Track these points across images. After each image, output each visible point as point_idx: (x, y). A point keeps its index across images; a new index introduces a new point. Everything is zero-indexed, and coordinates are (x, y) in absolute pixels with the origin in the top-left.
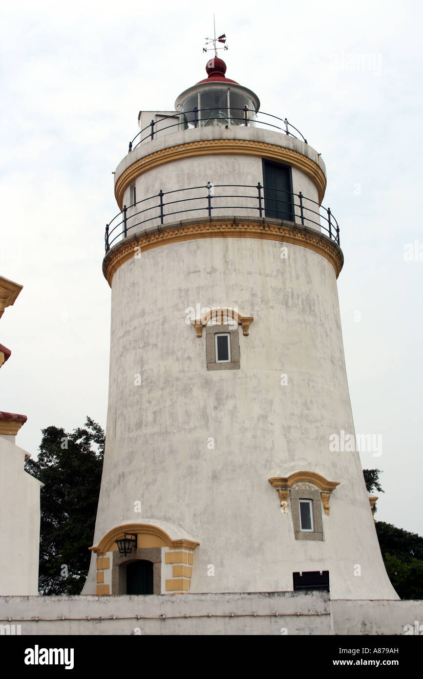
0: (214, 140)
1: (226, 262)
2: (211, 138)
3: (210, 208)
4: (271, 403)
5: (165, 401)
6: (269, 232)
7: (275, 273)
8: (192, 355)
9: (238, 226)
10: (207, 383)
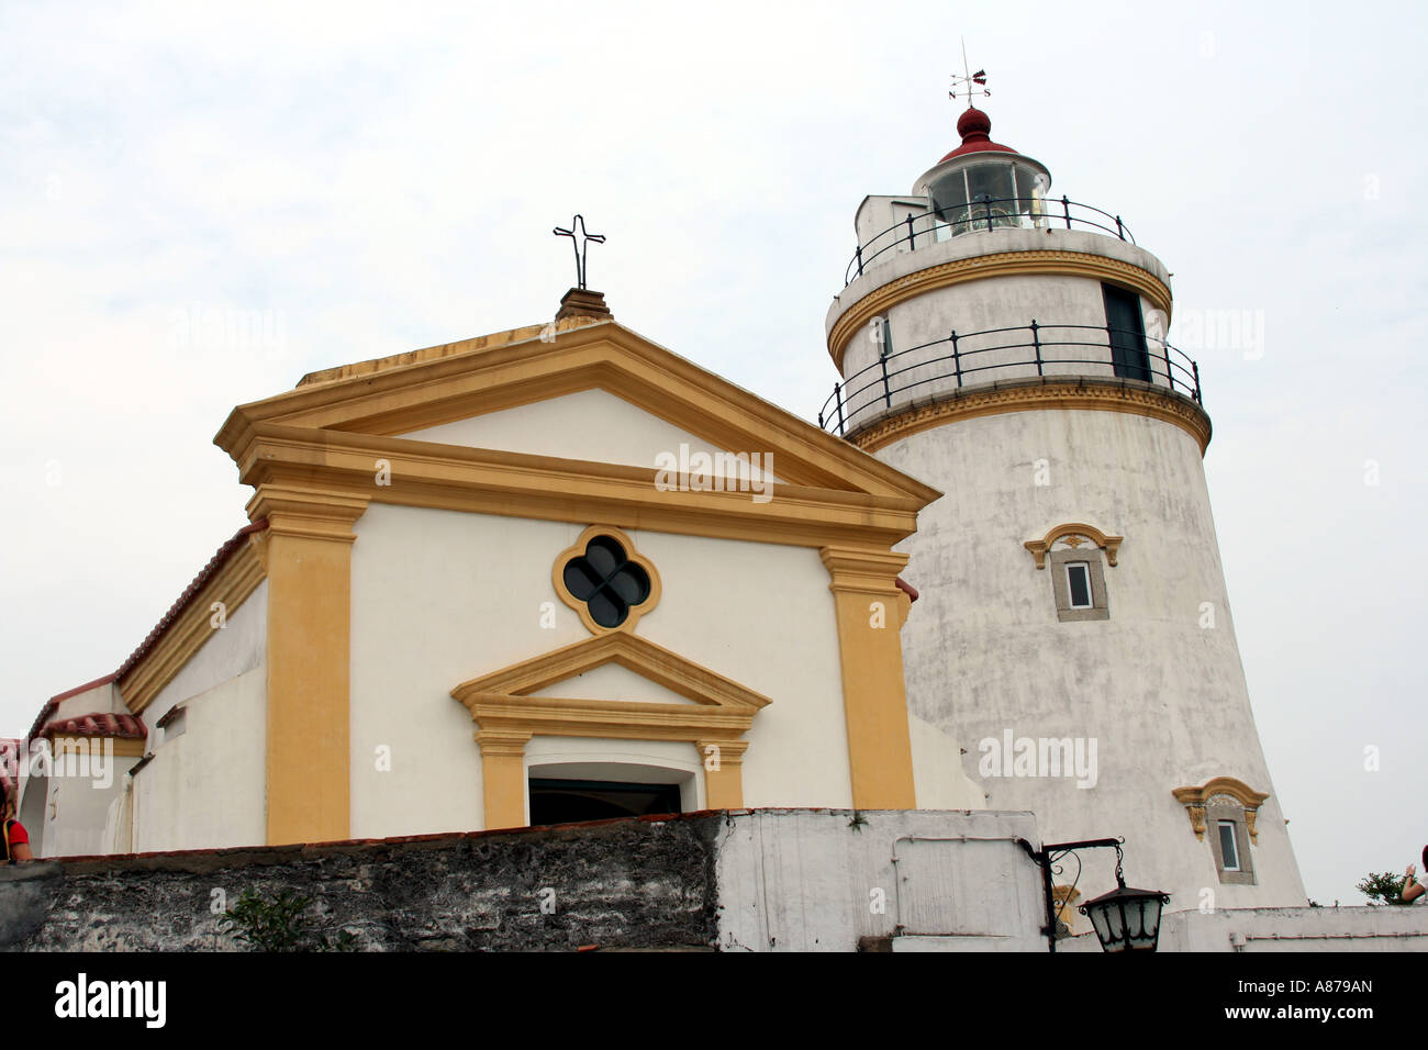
0: (1030, 251)
1: (1071, 449)
2: (1025, 248)
3: (1039, 362)
4: (1161, 672)
5: (992, 671)
6: (1130, 401)
7: (1143, 467)
8: (1031, 597)
9: (1085, 391)
10: (1061, 641)
